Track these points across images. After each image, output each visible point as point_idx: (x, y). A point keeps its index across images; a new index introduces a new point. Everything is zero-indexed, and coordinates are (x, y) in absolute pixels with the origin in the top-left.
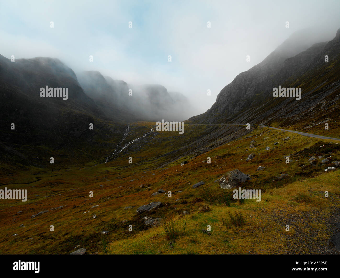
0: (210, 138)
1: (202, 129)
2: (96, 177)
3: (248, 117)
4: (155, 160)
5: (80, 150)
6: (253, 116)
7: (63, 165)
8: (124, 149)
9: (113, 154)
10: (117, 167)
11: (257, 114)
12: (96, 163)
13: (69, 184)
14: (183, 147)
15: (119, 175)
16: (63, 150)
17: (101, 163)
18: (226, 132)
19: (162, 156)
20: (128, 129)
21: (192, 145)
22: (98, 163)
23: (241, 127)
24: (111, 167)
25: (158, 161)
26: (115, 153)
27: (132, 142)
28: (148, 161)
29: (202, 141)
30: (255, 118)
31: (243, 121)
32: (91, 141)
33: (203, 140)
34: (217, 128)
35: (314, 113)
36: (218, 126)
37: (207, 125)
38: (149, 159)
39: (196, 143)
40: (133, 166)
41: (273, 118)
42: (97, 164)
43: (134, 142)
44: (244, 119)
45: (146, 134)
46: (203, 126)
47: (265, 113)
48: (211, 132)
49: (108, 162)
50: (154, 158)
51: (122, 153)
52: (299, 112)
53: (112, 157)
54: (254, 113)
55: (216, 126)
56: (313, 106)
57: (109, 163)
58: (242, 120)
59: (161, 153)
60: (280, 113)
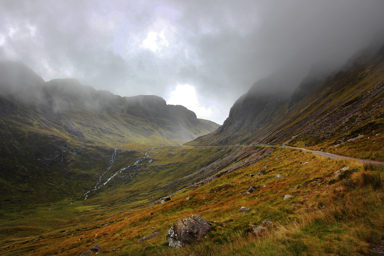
0: (220, 164)
1: (211, 152)
2: (70, 220)
3: (269, 135)
4: (149, 194)
5: (50, 184)
6: (275, 135)
7: (26, 205)
8: (110, 180)
9: (95, 188)
10: (99, 205)
11: (280, 131)
12: (72, 200)
13: (31, 231)
14: (186, 177)
15: (101, 215)
16: (27, 184)
17: (78, 200)
18: (241, 155)
19: (159, 189)
20: (114, 155)
21: (198, 173)
22: (74, 200)
23: (259, 149)
24: (92, 205)
25: (154, 195)
26: (97, 187)
27: (120, 171)
28: (141, 196)
29: (211, 169)
30: (277, 137)
31: (263, 140)
32: (65, 171)
33: (212, 167)
34: (230, 151)
35: (346, 128)
36: (231, 148)
37: (217, 147)
38: (143, 194)
39: (203, 171)
40: (121, 203)
41: (298, 136)
42: (72, 202)
43: (122, 171)
44: (263, 138)
45: (139, 160)
46: (213, 148)
47: (289, 130)
48: (223, 155)
49: (88, 198)
50: (148, 192)
51: (107, 187)
52: (330, 127)
53: (94, 193)
54: (276, 130)
55: (229, 148)
56: (346, 120)
57: (88, 200)
58: (261, 140)
59: (158, 185)
60: (307, 130)
